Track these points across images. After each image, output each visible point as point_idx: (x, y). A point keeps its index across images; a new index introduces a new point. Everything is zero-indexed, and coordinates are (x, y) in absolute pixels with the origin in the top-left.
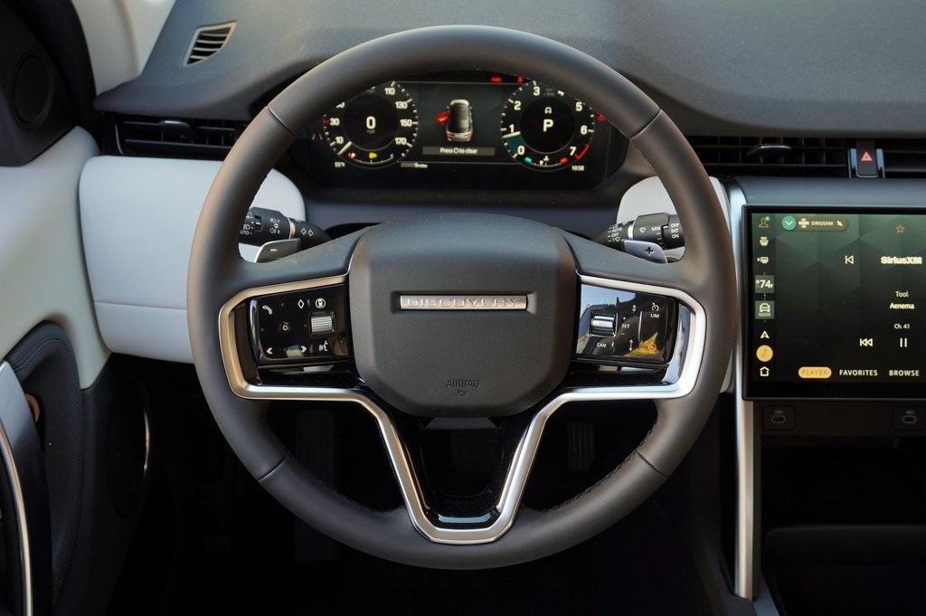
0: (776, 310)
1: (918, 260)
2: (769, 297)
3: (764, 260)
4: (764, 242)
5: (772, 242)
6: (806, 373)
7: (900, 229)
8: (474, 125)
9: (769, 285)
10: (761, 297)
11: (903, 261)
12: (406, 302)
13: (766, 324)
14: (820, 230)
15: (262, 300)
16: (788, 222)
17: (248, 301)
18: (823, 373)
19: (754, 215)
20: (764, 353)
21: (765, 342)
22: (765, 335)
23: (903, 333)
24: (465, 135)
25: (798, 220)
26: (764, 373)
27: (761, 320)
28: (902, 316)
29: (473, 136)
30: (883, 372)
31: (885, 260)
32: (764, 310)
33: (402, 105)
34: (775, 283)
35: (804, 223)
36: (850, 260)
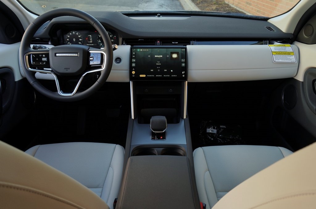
0: (136, 65)
1: (162, 56)
2: (134, 63)
3: (134, 56)
4: (134, 53)
5: (135, 53)
6: (141, 76)
7: (158, 51)
8: (92, 40)
9: (135, 61)
10: (133, 63)
11: (159, 56)
12: (57, 55)
13: (134, 67)
14: (144, 51)
15: (33, 54)
16: (138, 50)
17: (31, 54)
18: (144, 76)
19: (132, 49)
20: (134, 72)
21: (134, 70)
22: (134, 69)
23: (159, 69)
24: (91, 42)
25: (140, 50)
26: (133, 76)
27: (133, 67)
28: (158, 66)
29: (93, 42)
30: (155, 76)
31: (156, 56)
32: (134, 65)
33: (79, 36)
34: (136, 60)
35: (141, 50)
36: (149, 56)
